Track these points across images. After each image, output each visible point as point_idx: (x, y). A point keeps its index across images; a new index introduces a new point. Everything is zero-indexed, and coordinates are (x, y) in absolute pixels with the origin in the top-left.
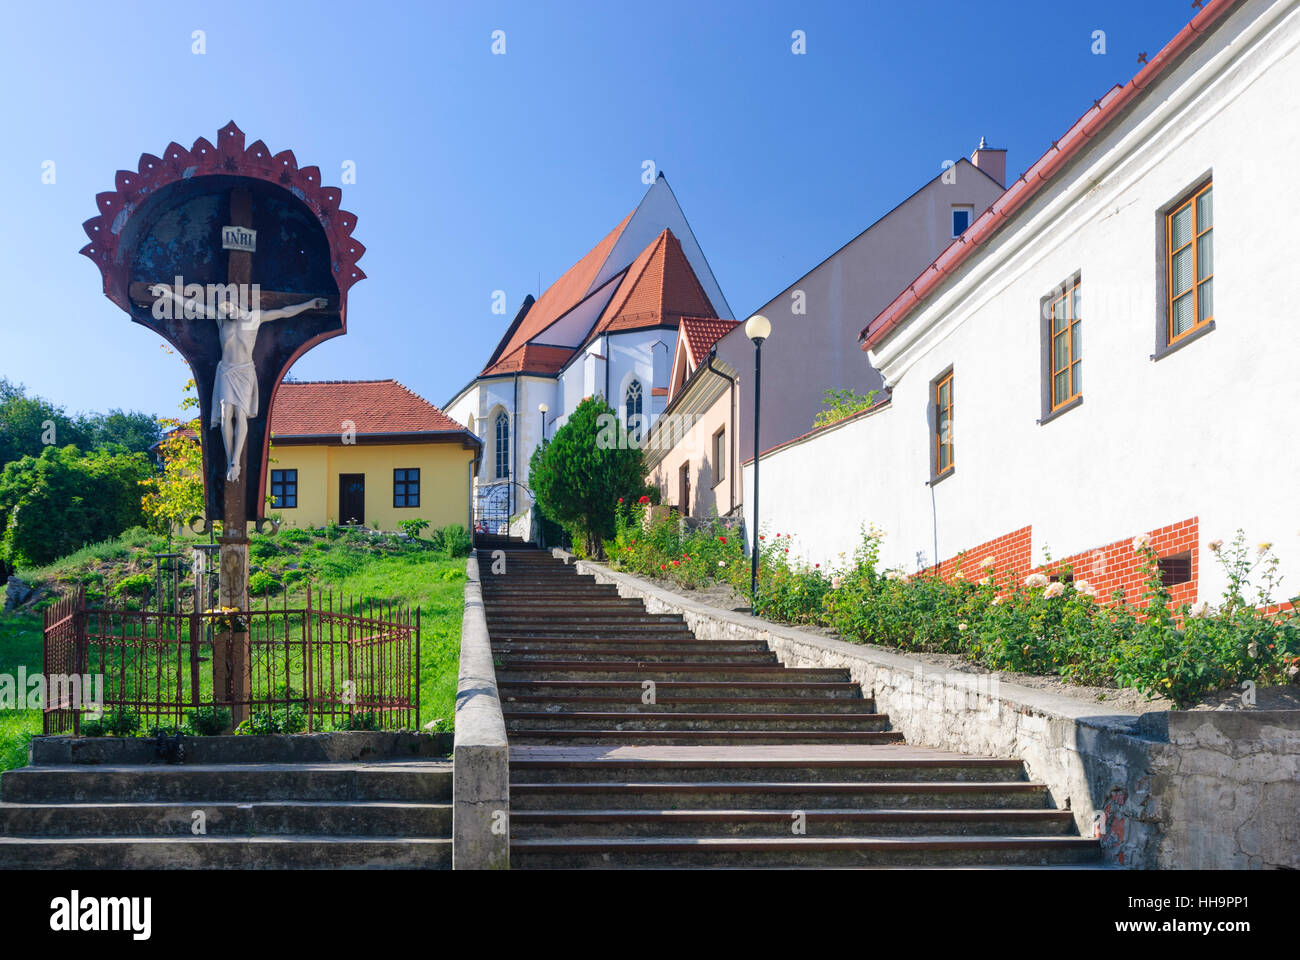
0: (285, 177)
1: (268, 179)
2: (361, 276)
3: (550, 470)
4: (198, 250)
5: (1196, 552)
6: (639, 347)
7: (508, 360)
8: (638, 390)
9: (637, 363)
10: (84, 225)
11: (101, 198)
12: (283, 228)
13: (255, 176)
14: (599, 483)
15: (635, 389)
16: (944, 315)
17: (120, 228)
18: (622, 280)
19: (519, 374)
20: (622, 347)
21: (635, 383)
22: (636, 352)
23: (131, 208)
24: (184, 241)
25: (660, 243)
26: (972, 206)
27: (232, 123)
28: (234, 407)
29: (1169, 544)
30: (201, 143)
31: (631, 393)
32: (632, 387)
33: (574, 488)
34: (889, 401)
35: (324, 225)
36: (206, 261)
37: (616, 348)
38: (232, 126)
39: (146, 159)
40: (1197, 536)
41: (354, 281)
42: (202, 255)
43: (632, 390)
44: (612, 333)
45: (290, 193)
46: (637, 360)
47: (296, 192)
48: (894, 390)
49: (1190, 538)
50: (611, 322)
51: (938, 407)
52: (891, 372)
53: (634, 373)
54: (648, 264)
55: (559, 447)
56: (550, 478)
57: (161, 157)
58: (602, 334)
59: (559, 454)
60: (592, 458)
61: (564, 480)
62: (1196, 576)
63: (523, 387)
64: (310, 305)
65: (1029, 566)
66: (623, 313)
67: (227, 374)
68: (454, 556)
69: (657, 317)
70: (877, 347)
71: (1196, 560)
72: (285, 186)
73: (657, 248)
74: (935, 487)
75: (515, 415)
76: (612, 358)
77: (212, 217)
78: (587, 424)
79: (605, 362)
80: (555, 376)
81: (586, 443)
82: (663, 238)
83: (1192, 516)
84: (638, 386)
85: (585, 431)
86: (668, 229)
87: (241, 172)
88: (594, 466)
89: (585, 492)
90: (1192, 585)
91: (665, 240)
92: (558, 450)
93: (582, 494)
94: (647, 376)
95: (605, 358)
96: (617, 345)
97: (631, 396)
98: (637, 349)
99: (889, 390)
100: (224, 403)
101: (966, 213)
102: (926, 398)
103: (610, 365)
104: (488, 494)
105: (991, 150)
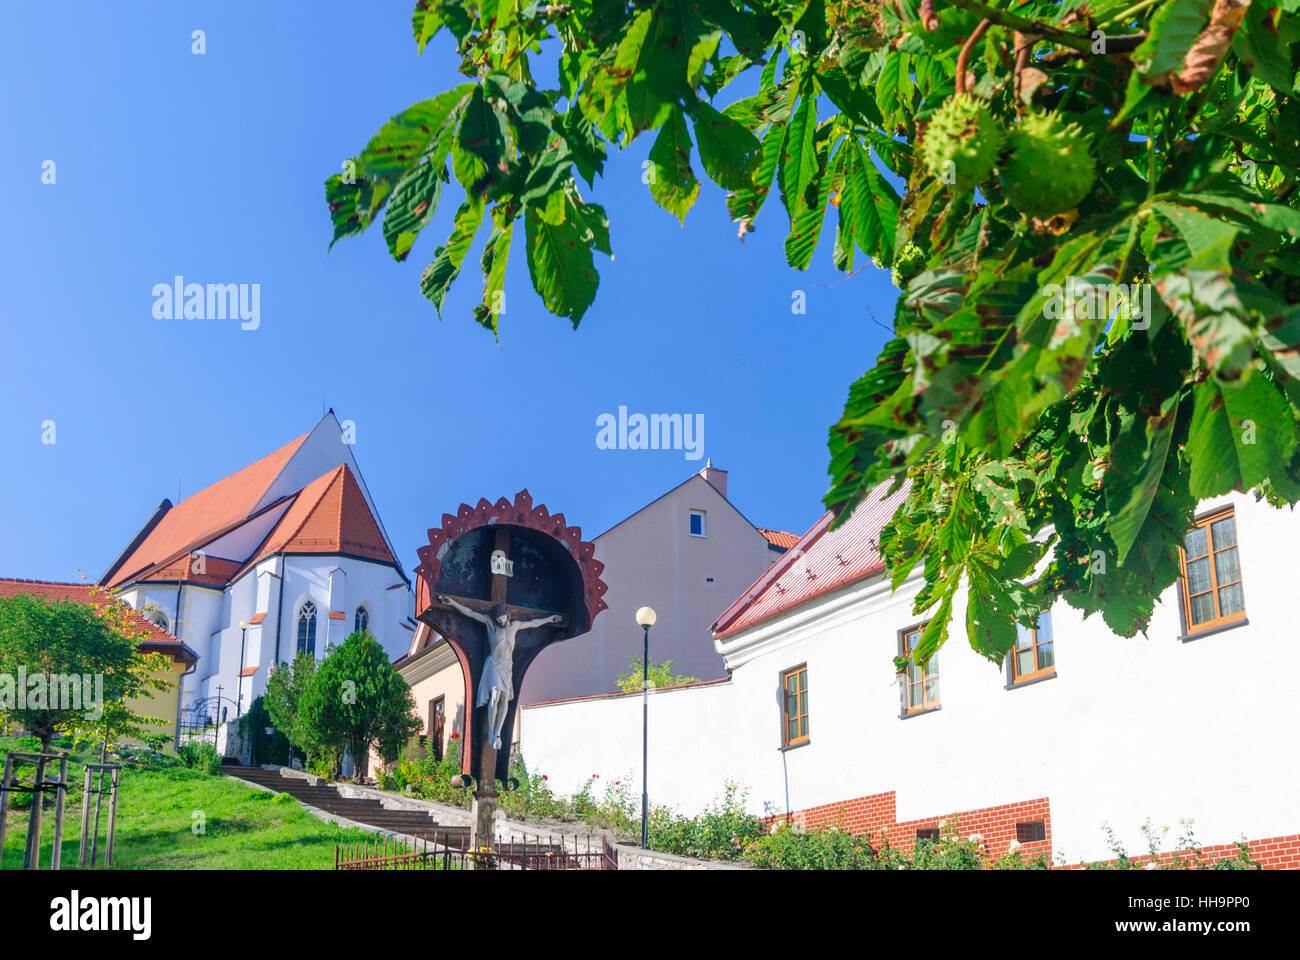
0: (557, 532)
1: (545, 531)
2: (605, 606)
3: (320, 697)
4: (464, 570)
5: (1049, 821)
6: (315, 570)
7: (172, 567)
8: (311, 611)
9: (312, 586)
10: (418, 551)
11: (431, 532)
12: (524, 559)
13: (537, 528)
14: (371, 712)
15: (309, 610)
16: (798, 625)
17: (442, 556)
18: (294, 502)
19: (184, 583)
20: (297, 569)
21: (309, 604)
22: (313, 575)
23: (451, 542)
24: (454, 562)
25: (338, 476)
26: (705, 512)
27: (525, 490)
28: (502, 692)
29: (1026, 814)
30: (503, 501)
31: (304, 613)
32: (306, 607)
33: (345, 715)
34: (730, 679)
35: (581, 568)
36: (469, 578)
37: (292, 569)
38: (525, 492)
39: (464, 507)
40: (1048, 810)
41: (600, 610)
42: (466, 574)
43: (306, 611)
44: (288, 554)
45: (559, 543)
46: (312, 582)
47: (563, 543)
48: (734, 672)
49: (1043, 811)
50: (287, 543)
51: (786, 692)
52: (735, 658)
53: (309, 595)
54: (325, 493)
55: (330, 676)
56: (320, 705)
57: (475, 508)
58: (278, 554)
59: (330, 682)
60: (365, 689)
61: (334, 708)
62: (1050, 837)
63: (187, 596)
64: (550, 619)
65: (894, 821)
66: (299, 537)
67: (498, 667)
68: (213, 773)
69: (335, 544)
70: (725, 639)
71: (1049, 826)
72: (556, 538)
73: (334, 481)
74: (786, 753)
75: (177, 623)
76: (287, 578)
77: (475, 546)
78: (358, 656)
79: (279, 581)
80: (222, 589)
81: (357, 674)
82: (340, 471)
83: (1044, 796)
84: (312, 607)
85: (357, 663)
86: (346, 465)
87: (528, 524)
88: (367, 696)
89: (356, 720)
90: (1046, 843)
91: (342, 474)
92: (330, 679)
93: (353, 722)
94: (324, 599)
95: (280, 577)
96: (293, 565)
97: (304, 616)
98: (313, 572)
99: (730, 671)
100: (496, 689)
101: (699, 517)
102: (776, 684)
103: (284, 583)
104: (197, 708)
105: (716, 470)
